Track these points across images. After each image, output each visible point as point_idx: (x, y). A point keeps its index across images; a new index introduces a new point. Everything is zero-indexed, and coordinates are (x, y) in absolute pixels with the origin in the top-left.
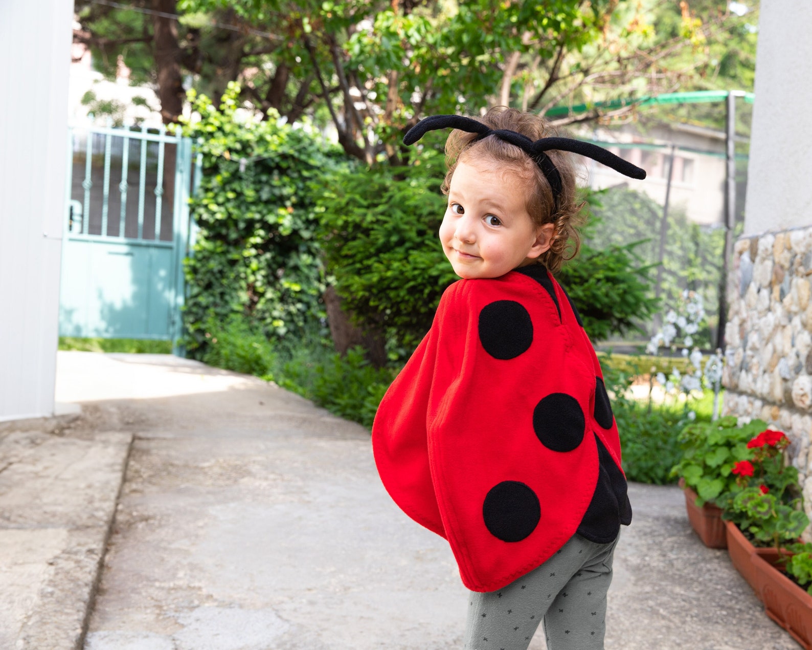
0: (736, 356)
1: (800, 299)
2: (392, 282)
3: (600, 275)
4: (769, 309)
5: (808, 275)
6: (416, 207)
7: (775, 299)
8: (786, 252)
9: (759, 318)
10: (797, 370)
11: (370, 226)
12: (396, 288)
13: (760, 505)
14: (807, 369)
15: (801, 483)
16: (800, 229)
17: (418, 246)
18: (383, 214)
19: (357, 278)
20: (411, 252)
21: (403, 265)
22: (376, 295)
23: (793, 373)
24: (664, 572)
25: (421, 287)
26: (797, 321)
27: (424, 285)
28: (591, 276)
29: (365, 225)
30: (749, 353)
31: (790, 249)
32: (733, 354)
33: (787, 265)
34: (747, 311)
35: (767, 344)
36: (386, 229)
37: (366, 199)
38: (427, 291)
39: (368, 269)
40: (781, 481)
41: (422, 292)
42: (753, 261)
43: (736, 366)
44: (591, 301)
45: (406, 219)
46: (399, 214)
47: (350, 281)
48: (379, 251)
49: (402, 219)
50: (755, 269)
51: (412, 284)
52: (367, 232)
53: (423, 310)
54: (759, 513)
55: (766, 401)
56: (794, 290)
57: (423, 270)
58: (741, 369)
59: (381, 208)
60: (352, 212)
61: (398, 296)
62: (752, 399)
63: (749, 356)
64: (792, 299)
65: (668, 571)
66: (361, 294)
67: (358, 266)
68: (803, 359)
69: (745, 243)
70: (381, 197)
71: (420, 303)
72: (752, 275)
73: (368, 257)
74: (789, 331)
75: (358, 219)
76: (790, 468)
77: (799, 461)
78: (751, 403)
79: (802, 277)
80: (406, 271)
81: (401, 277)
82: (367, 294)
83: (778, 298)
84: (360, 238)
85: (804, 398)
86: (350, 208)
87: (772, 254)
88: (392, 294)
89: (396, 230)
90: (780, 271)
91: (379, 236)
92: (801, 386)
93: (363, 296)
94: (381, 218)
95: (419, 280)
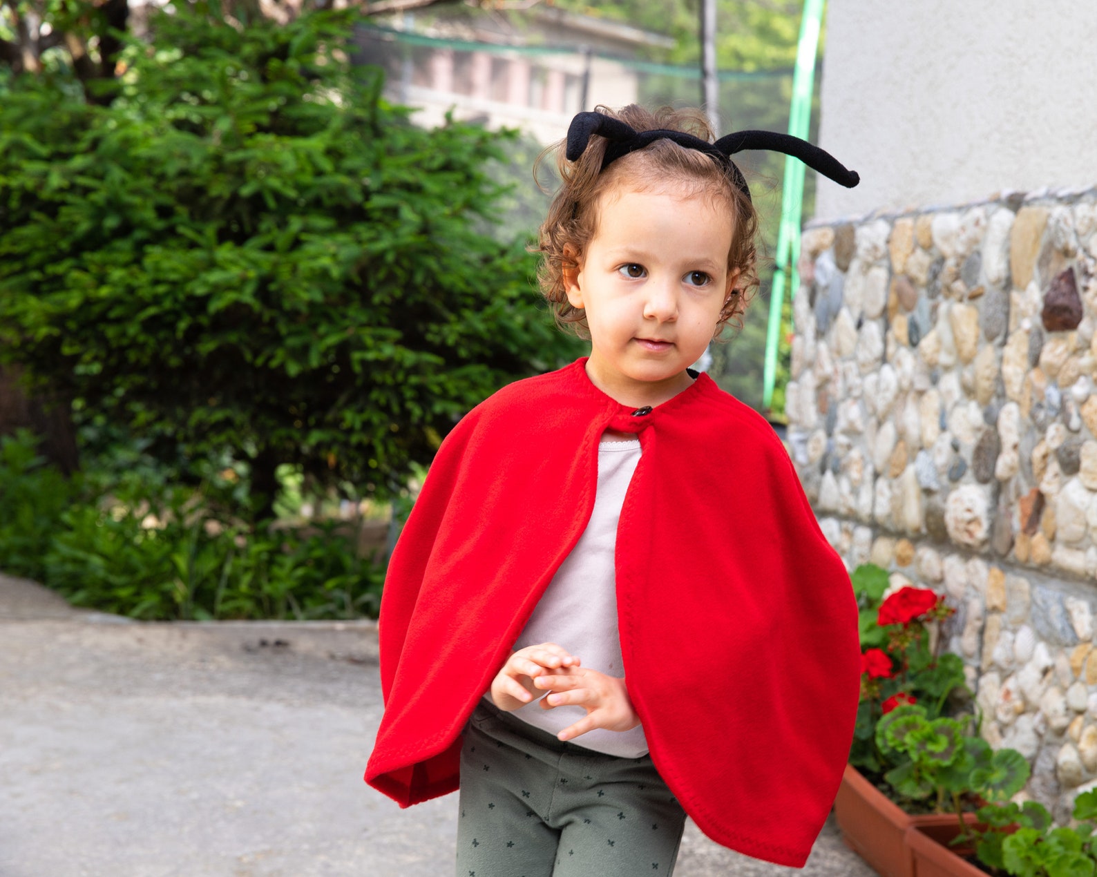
0: (810, 445)
1: (957, 341)
2: (110, 308)
3: (512, 290)
4: (884, 359)
5: (973, 297)
6: (151, 161)
7: (897, 340)
8: (919, 252)
9: (862, 375)
10: (955, 475)
11: (58, 198)
12: (118, 321)
13: (930, 739)
14: (977, 473)
15: (970, 685)
16: (950, 210)
17: (158, 238)
18: (82, 173)
19: (32, 301)
20: (150, 249)
21: (132, 275)
22: (74, 335)
23: (945, 479)
24: (725, 867)
25: (170, 318)
26: (950, 382)
27: (177, 315)
28: (494, 292)
29: (45, 195)
30: (842, 439)
31: (928, 247)
32: (804, 442)
33: (923, 277)
34: (833, 361)
35: (880, 424)
36: (93, 204)
37: (43, 142)
38: (183, 325)
39: (58, 283)
40: (937, 682)
41: (172, 327)
42: (844, 268)
43: (810, 463)
44: (499, 339)
45: (132, 183)
46: (116, 173)
47: (20, 307)
48: (78, 249)
49: (123, 182)
50: (849, 283)
51: (152, 311)
52: (51, 209)
53: (174, 362)
54: (932, 754)
55: (878, 529)
56: (942, 325)
57: (174, 284)
58: (823, 471)
59: (78, 162)
60: (18, 169)
61: (123, 334)
62: (849, 525)
63: (841, 446)
64: (939, 341)
65: (730, 863)
66: (43, 331)
67: (35, 276)
68: (967, 454)
69: (824, 235)
70: (75, 139)
71: (168, 348)
72: (842, 294)
73: (57, 258)
74: (933, 400)
75: (30, 184)
76: (949, 658)
77: (964, 643)
78: (850, 534)
79: (961, 300)
80: (140, 287)
81: (129, 298)
82: (56, 331)
83: (905, 339)
84: (36, 222)
85: (972, 527)
86: (14, 160)
87: (888, 256)
88: (111, 332)
89: (114, 205)
90: (907, 288)
91: (77, 218)
92: (968, 505)
93: (49, 337)
94: (82, 181)
95: (167, 304)
